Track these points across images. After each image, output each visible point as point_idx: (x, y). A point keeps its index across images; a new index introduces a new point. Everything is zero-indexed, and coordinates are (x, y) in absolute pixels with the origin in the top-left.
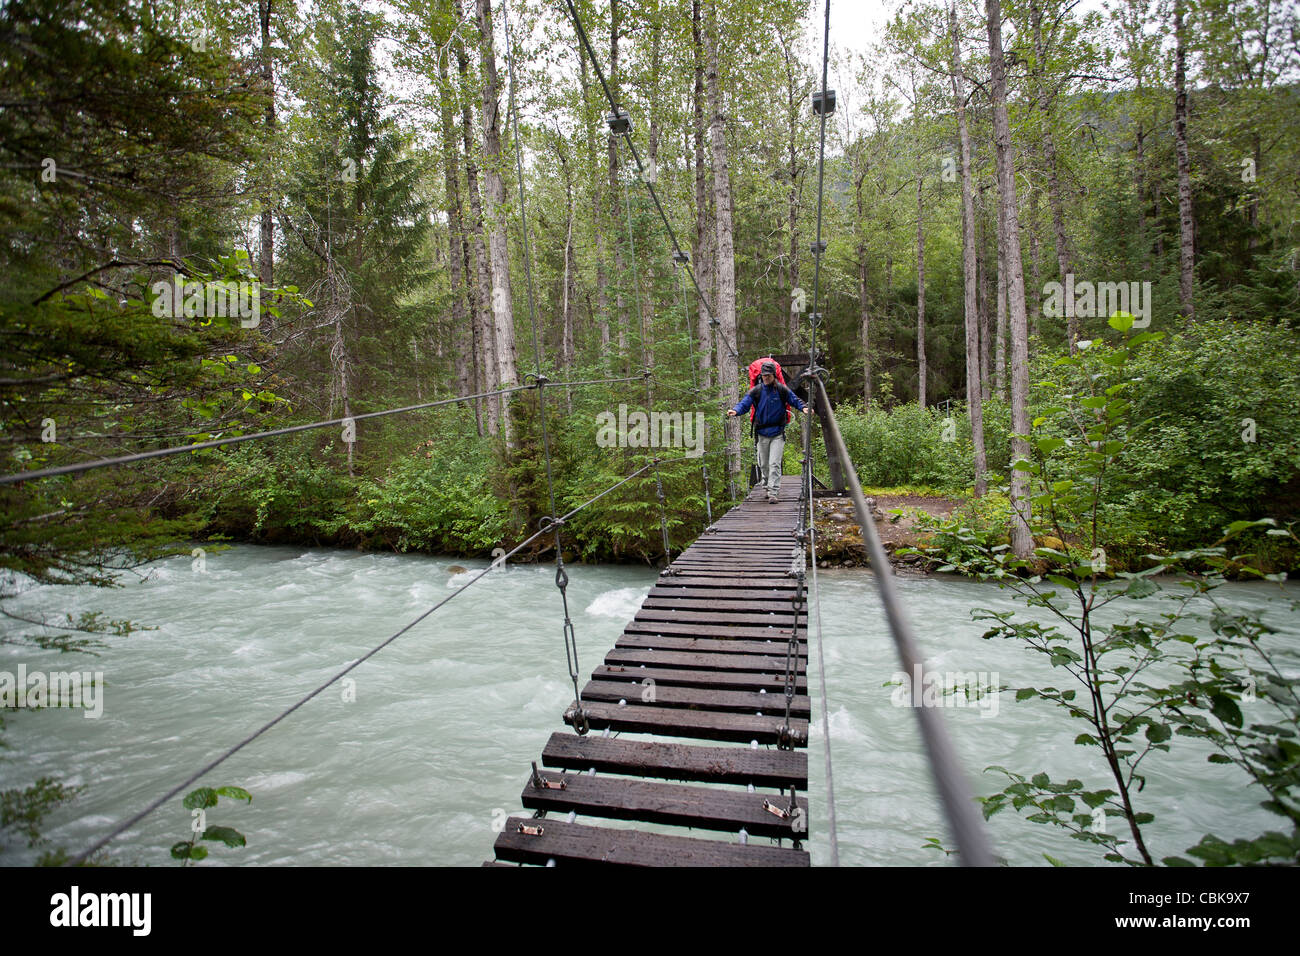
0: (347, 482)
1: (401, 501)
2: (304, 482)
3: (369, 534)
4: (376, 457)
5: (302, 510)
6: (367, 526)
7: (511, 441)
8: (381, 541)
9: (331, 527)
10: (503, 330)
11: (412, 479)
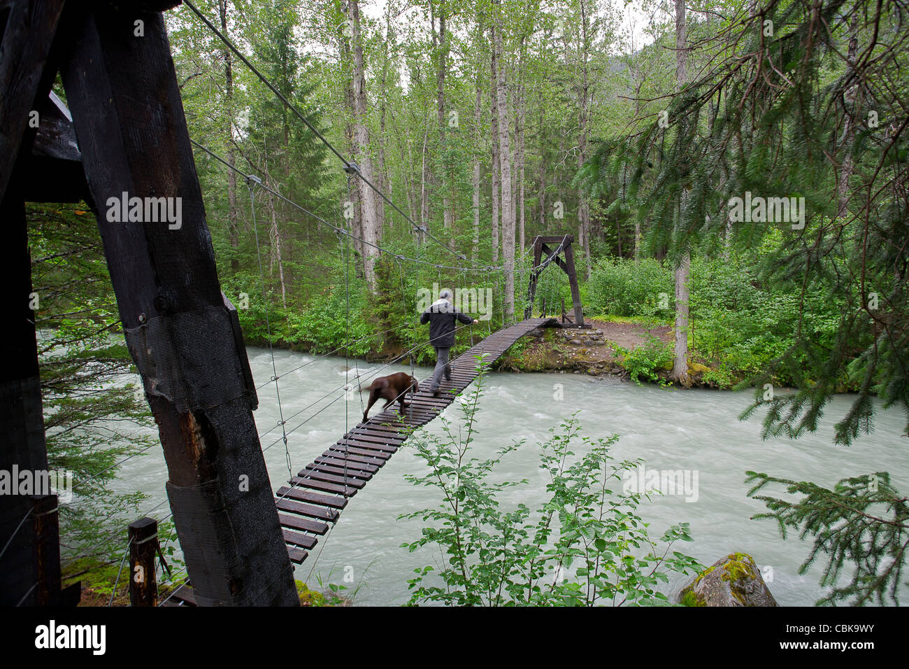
0: (280, 312)
1: (312, 326)
2: (257, 312)
3: (296, 344)
4: (299, 296)
5: (258, 328)
6: (293, 339)
7: (376, 291)
8: (302, 348)
9: (273, 339)
10: (370, 221)
11: (319, 313)
